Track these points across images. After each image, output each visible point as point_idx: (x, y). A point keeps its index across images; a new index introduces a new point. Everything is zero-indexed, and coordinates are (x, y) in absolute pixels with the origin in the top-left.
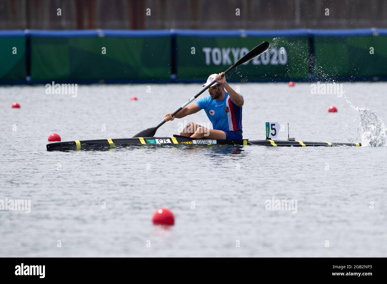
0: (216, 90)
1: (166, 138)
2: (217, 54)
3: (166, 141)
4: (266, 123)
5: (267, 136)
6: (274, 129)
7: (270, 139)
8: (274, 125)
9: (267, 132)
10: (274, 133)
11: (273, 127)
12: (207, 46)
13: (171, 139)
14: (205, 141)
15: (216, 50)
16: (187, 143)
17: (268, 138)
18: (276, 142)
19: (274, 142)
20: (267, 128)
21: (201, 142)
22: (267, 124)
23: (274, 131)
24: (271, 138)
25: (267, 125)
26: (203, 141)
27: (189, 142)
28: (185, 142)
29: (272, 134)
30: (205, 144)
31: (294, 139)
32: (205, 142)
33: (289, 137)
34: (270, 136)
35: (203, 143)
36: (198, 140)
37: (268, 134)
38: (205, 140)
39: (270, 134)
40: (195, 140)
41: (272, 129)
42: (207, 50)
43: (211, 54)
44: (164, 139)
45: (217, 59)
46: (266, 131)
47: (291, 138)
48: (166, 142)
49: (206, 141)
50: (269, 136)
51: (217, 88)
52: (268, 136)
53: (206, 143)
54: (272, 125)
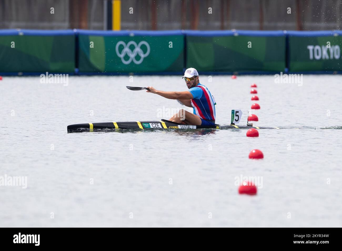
1: (157, 122)
2: (318, 50)
4: (232, 110)
5: (231, 121)
6: (238, 116)
7: (234, 124)
8: (238, 112)
10: (237, 119)
11: (237, 114)
12: (311, 44)
13: (161, 123)
14: (187, 126)
15: (317, 47)
16: (174, 127)
17: (232, 124)
20: (233, 115)
22: (233, 111)
25: (233, 112)
26: (186, 126)
27: (176, 127)
28: (172, 127)
29: (235, 120)
31: (252, 125)
33: (248, 122)
34: (234, 122)
36: (182, 125)
40: (180, 126)
41: (236, 116)
42: (310, 48)
43: (313, 50)
44: (156, 124)
45: (318, 54)
46: (232, 117)
47: (250, 124)
48: (158, 126)
54: (236, 112)
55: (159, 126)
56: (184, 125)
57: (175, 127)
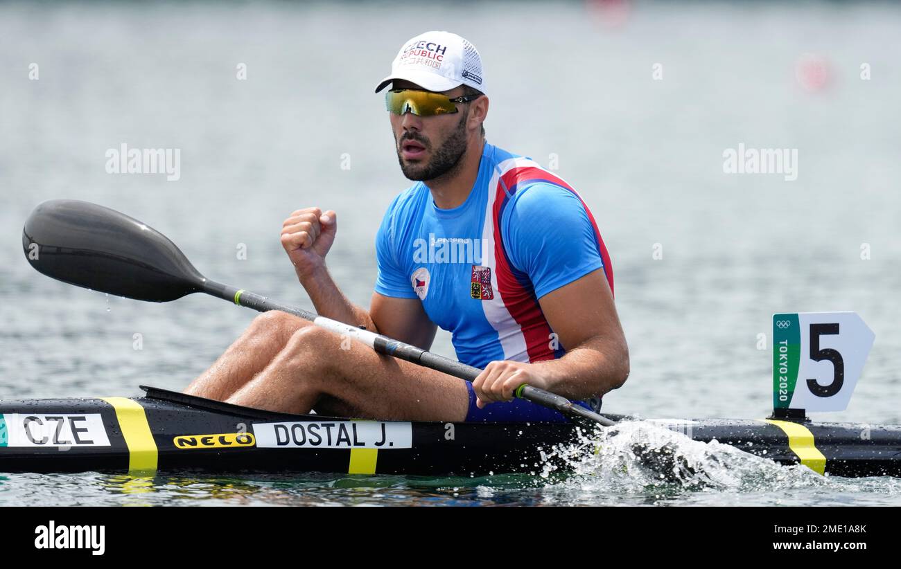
0: (451, 121)
1: (79, 410)
3: (78, 424)
4: (778, 317)
5: (777, 395)
6: (835, 357)
7: (798, 416)
8: (833, 329)
9: (784, 370)
10: (826, 379)
11: (826, 342)
13: (109, 417)
14: (335, 431)
16: (214, 438)
17: (783, 412)
18: (824, 439)
19: (811, 436)
20: (784, 349)
21: (309, 436)
22: (784, 325)
23: (827, 367)
24: (802, 412)
25: (785, 328)
26: (323, 432)
27: (230, 437)
28: (198, 438)
29: (813, 386)
30: (334, 446)
32: (334, 439)
34: (801, 398)
35: (324, 445)
36: (289, 425)
37: (784, 386)
38: (338, 424)
39: (801, 389)
40: (270, 426)
41: (817, 354)
44: (65, 416)
46: (776, 367)
48: (75, 431)
49: (342, 427)
50: (790, 394)
51: (461, 107)
52: (783, 398)
53: (344, 445)
54: (818, 330)
55: (82, 436)
56: (305, 424)
57: (222, 440)
